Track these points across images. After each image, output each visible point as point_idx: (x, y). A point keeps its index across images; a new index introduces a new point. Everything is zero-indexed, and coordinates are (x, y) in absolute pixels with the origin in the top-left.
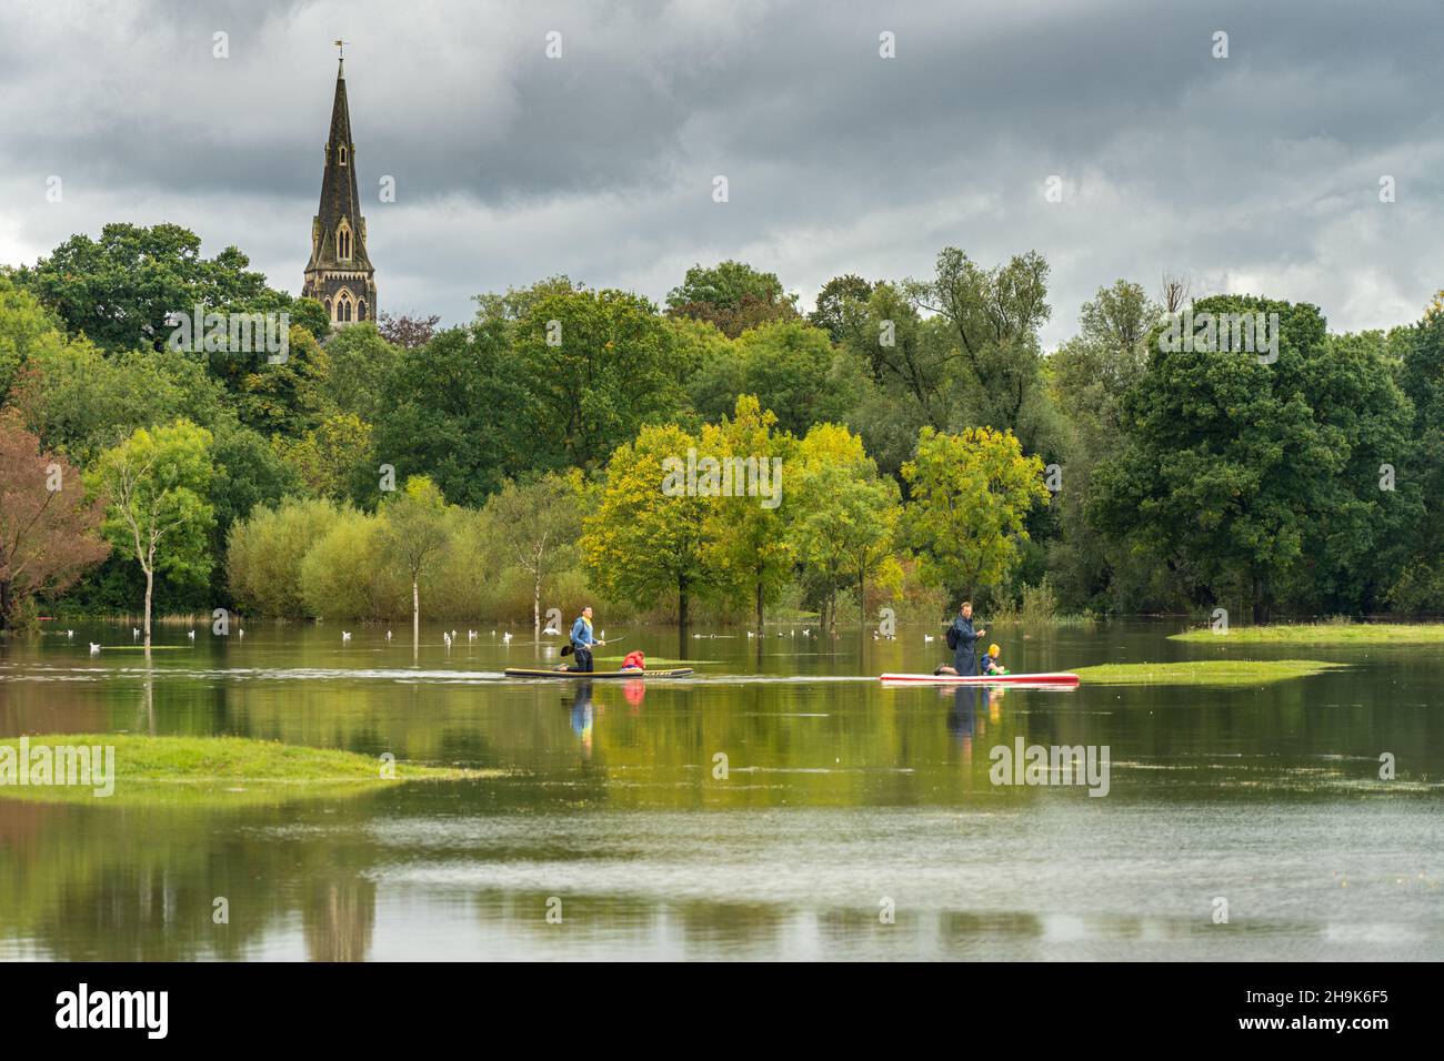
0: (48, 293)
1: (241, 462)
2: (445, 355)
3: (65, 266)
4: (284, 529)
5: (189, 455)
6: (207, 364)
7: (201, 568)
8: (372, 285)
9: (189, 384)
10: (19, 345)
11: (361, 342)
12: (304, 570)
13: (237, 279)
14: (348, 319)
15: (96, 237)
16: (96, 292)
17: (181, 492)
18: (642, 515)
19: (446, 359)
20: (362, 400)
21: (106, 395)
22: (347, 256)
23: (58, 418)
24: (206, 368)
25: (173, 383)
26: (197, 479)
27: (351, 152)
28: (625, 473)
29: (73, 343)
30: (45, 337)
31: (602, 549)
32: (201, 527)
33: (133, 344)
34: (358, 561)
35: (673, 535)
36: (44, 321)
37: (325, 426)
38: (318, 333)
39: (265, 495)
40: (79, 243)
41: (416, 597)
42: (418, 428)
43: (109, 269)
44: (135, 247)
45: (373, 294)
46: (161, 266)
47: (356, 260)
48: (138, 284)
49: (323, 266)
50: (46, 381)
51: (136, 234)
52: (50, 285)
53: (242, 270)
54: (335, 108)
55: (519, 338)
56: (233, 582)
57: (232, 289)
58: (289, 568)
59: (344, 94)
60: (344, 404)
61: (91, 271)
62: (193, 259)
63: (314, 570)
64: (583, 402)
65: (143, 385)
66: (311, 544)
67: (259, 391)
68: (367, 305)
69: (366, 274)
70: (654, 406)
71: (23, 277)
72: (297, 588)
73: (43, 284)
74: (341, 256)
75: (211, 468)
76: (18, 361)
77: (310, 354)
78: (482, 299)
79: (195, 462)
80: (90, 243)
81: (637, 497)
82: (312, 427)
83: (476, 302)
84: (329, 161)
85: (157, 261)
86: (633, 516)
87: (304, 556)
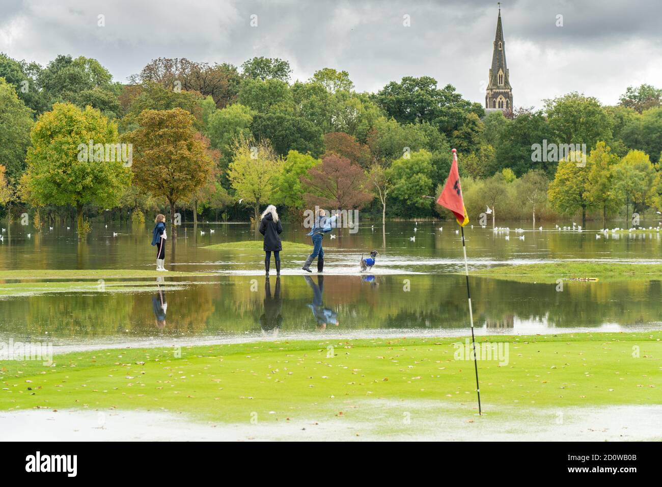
0: (382, 103)
1: (442, 164)
3: (388, 93)
5: (423, 162)
6: (439, 127)
7: (427, 202)
8: (511, 95)
9: (431, 135)
10: (369, 122)
11: (495, 118)
13: (451, 96)
14: (502, 107)
15: (399, 82)
16: (399, 102)
17: (420, 175)
18: (568, 183)
19: (521, 125)
21: (400, 140)
22: (502, 83)
23: (383, 148)
24: (438, 129)
25: (425, 135)
26: (426, 170)
27: (503, 44)
29: (389, 121)
30: (380, 119)
31: (555, 194)
32: (427, 187)
33: (413, 121)
36: (379, 113)
37: (482, 149)
38: (479, 116)
40: (393, 84)
42: (511, 150)
43: (404, 93)
44: (414, 85)
45: (512, 98)
46: (422, 92)
47: (505, 85)
48: (414, 99)
49: (493, 88)
50: (379, 135)
51: (414, 80)
52: (382, 100)
53: (453, 93)
54: (497, 28)
55: (549, 117)
56: (437, 207)
57: (449, 100)
59: (501, 23)
60: (489, 141)
61: (397, 94)
62: (435, 89)
65: (413, 136)
67: (457, 137)
68: (509, 102)
69: (509, 90)
71: (373, 97)
73: (380, 100)
74: (500, 83)
75: (431, 167)
76: (369, 128)
77: (476, 123)
78: (545, 100)
79: (425, 164)
80: (397, 84)
82: (477, 150)
84: (495, 48)
85: (421, 90)
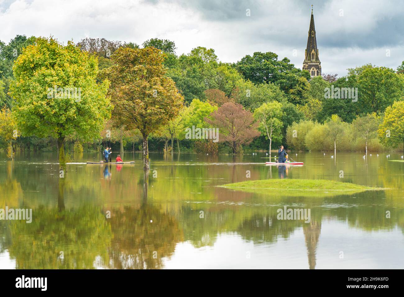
0: (240, 70)
1: (289, 111)
2: (340, 84)
3: (244, 63)
4: (301, 128)
5: (277, 109)
6: (280, 87)
7: (280, 138)
8: (320, 67)
9: (275, 92)
10: (233, 82)
11: (318, 81)
12: (306, 138)
13: (287, 65)
14: (314, 75)
15: (252, 55)
16: (252, 69)
17: (275, 119)
18: (394, 124)
19: (341, 85)
20: (318, 95)
21: (255, 95)
22: (314, 59)
23: (243, 101)
24: (279, 88)
25: (271, 92)
26: (279, 116)
27: (315, 33)
28: (389, 113)
29: (246, 82)
30: (239, 80)
31: (384, 132)
32: (280, 128)
33: (261, 82)
34: (320, 136)
35: (402, 129)
36: (239, 77)
37: (310, 102)
38: (308, 79)
39: (296, 120)
40: (248, 57)
41: (335, 145)
42: (334, 102)
43: (255, 63)
44: (262, 58)
45: (321, 69)
46: (268, 63)
47: (316, 60)
48: (262, 67)
49: (308, 62)
50: (240, 92)
51: (262, 55)
52: (241, 68)
53: (288, 63)
54: (311, 22)
55: (360, 79)
56: (288, 141)
57: (286, 68)
58: (302, 138)
59: (313, 18)
60: (314, 96)
61: (251, 64)
62: (276, 61)
63: (309, 138)
64: (376, 95)
65: (264, 92)
66: (308, 132)
67: (293, 94)
68: (319, 71)
69: (319, 64)
70: (395, 96)
71: (234, 66)
72: (304, 143)
73: (239, 67)
74: (312, 59)
75: (282, 113)
76: (233, 87)
77: (306, 84)
78: (349, 70)
79: (278, 111)
80: (250, 57)
81: (393, 119)
82: (306, 102)
83: (348, 70)
84: (309, 35)
85: (267, 61)
86: (391, 124)
87: (306, 135)
